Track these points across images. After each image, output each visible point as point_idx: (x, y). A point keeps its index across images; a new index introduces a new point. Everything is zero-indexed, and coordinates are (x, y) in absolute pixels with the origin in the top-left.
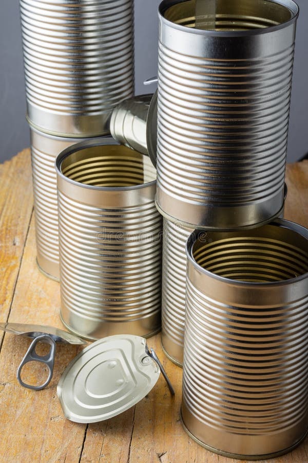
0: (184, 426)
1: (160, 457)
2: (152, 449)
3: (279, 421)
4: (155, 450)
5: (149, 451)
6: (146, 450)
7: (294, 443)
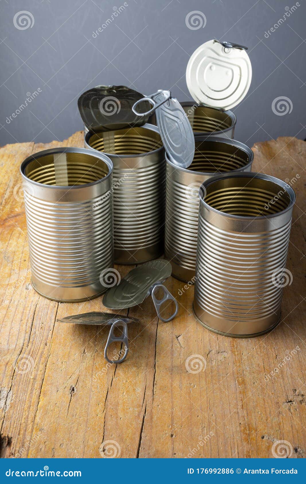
0: (195, 316)
1: (177, 338)
2: (172, 333)
3: (261, 312)
4: (174, 333)
5: (170, 334)
6: (168, 333)
7: (270, 327)
